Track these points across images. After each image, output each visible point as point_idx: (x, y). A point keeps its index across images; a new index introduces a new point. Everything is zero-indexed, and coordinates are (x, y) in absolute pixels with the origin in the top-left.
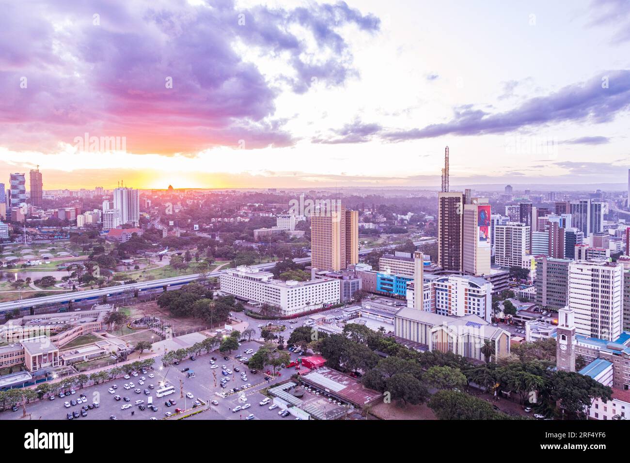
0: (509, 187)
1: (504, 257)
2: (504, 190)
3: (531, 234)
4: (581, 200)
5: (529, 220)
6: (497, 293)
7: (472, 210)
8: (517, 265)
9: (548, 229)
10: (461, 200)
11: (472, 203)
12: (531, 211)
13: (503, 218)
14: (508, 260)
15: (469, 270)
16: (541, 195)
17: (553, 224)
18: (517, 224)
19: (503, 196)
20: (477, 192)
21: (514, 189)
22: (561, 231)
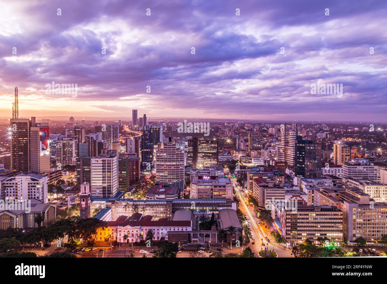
0: (72, 118)
1: (62, 159)
2: (69, 120)
3: (78, 144)
4: (108, 125)
5: (80, 137)
6: (55, 182)
7: (36, 130)
8: (67, 164)
9: (88, 141)
10: (28, 124)
11: (36, 126)
12: (81, 132)
13: (62, 136)
14: (65, 161)
15: (34, 170)
16: (91, 123)
17: (90, 138)
18: (70, 139)
19: (68, 123)
20: (51, 121)
21: (75, 119)
22: (95, 141)
